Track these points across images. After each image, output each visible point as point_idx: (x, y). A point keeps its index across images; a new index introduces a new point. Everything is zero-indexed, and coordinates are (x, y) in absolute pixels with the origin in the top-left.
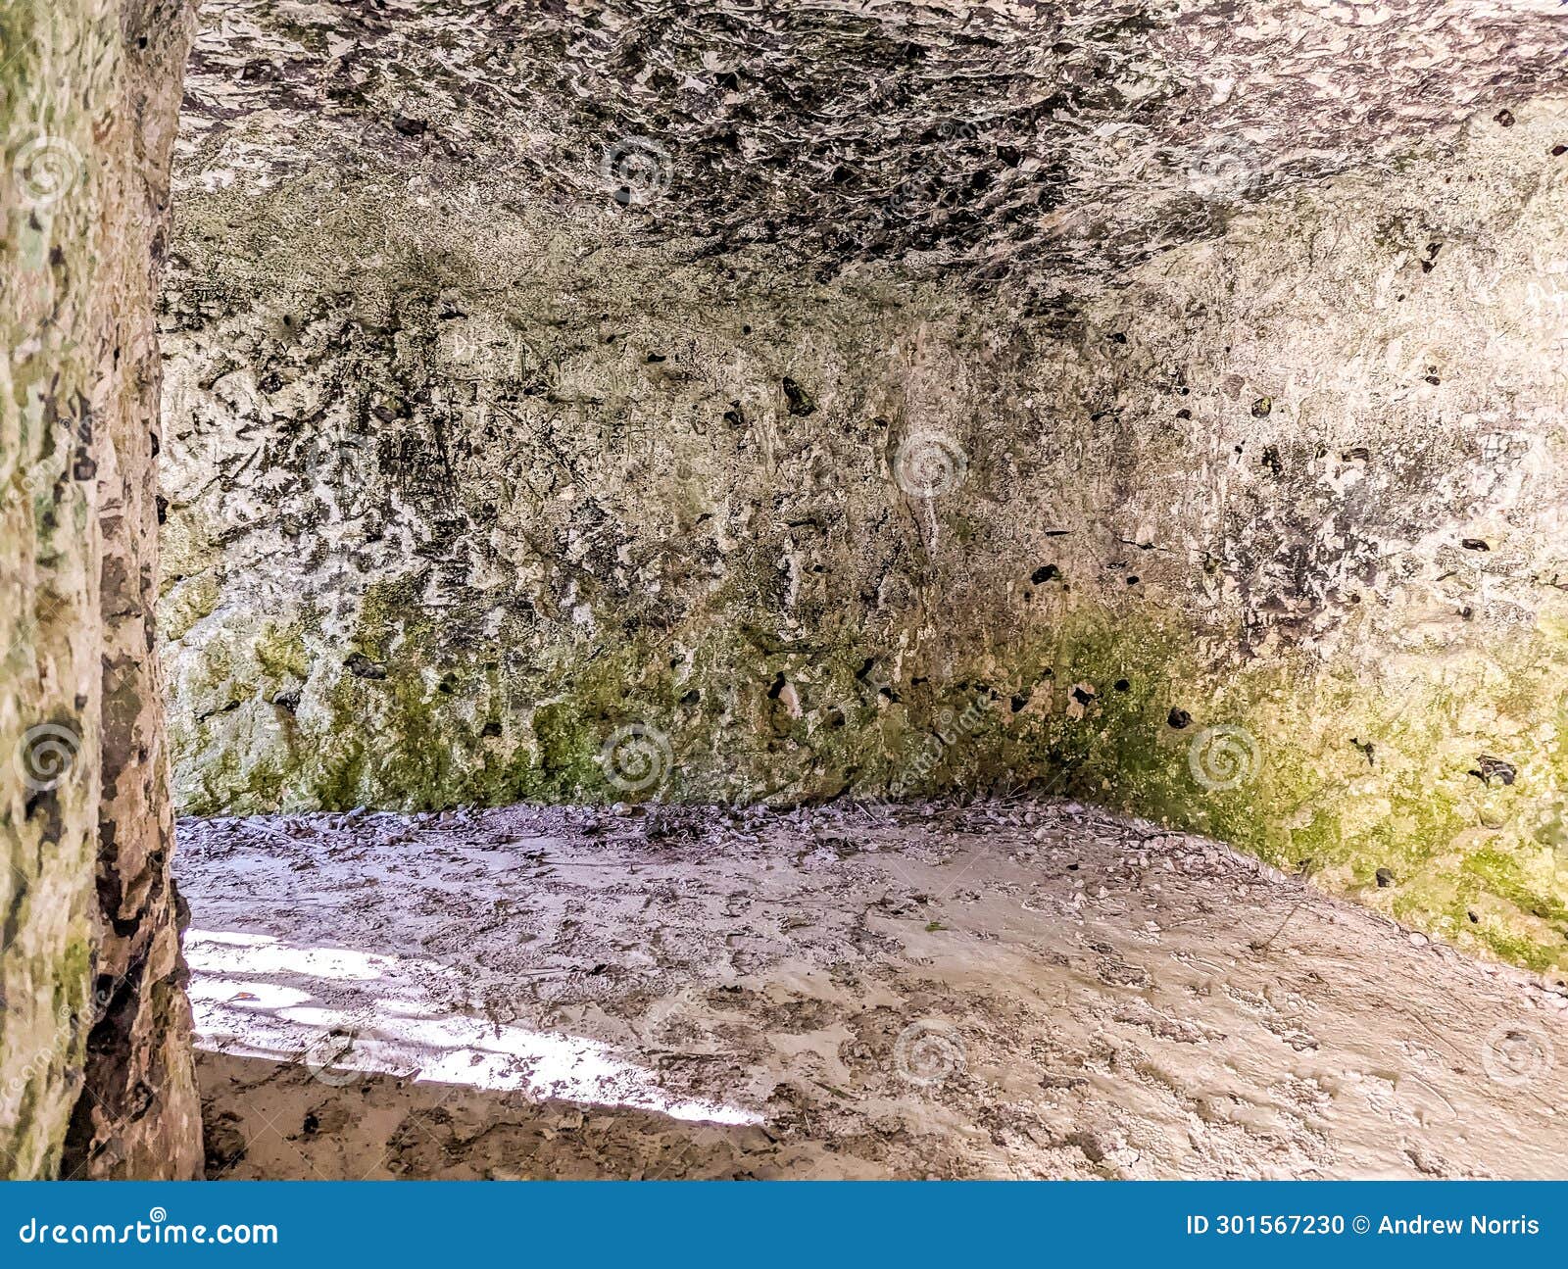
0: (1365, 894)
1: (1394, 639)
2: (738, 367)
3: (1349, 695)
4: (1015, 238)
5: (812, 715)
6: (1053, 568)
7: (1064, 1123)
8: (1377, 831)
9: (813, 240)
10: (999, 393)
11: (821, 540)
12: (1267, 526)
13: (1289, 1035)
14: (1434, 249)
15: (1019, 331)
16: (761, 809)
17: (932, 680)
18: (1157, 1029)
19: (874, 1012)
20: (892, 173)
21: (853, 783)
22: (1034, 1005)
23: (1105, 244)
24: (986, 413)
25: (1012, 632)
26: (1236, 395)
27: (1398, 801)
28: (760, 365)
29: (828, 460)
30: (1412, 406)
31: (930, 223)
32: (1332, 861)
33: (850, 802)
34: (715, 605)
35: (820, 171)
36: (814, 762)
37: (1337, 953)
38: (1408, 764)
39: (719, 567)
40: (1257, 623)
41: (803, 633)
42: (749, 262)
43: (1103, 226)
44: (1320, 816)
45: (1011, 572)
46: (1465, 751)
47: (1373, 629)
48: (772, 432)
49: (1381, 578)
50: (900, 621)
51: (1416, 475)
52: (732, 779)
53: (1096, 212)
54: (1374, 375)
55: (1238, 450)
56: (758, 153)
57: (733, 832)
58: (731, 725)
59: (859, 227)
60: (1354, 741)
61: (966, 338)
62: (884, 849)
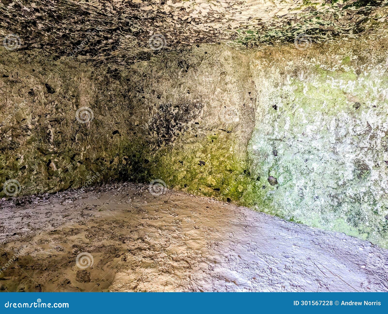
0: (183, 189)
1: (185, 141)
2: (32, 80)
3: (178, 153)
4: (105, 55)
5: (59, 170)
6: (117, 131)
7: (136, 237)
8: (184, 177)
9: (53, 50)
10: (102, 91)
11: (59, 125)
12: (161, 121)
13: (173, 214)
14: (187, 68)
15: (106, 77)
16: (47, 194)
17: (90, 158)
18: (150, 219)
19: (91, 228)
20: (77, 37)
21: (72, 185)
22: (125, 220)
23: (125, 59)
24: (100, 95)
25: (109, 146)
26: (154, 94)
27: (187, 171)
28: (38, 80)
29: (59, 105)
30: (185, 97)
31: (85, 49)
32: (177, 184)
33: (72, 189)
34: (29, 143)
35: (59, 34)
36: (61, 181)
37: (179, 200)
38: (188, 164)
39: (29, 133)
40: (161, 140)
41: (56, 149)
42: (34, 53)
43: (125, 55)
44: (174, 176)
45: (108, 132)
46: (197, 160)
47: (182, 140)
48: (43, 97)
49: (182, 130)
50: (82, 145)
51: (187, 111)
52: (38, 188)
53: (123, 52)
54: (179, 91)
55: (155, 105)
56: (42, 28)
57: (41, 200)
58: (36, 174)
59: (66, 48)
60: (179, 161)
61: (93, 77)
62: (83, 198)
